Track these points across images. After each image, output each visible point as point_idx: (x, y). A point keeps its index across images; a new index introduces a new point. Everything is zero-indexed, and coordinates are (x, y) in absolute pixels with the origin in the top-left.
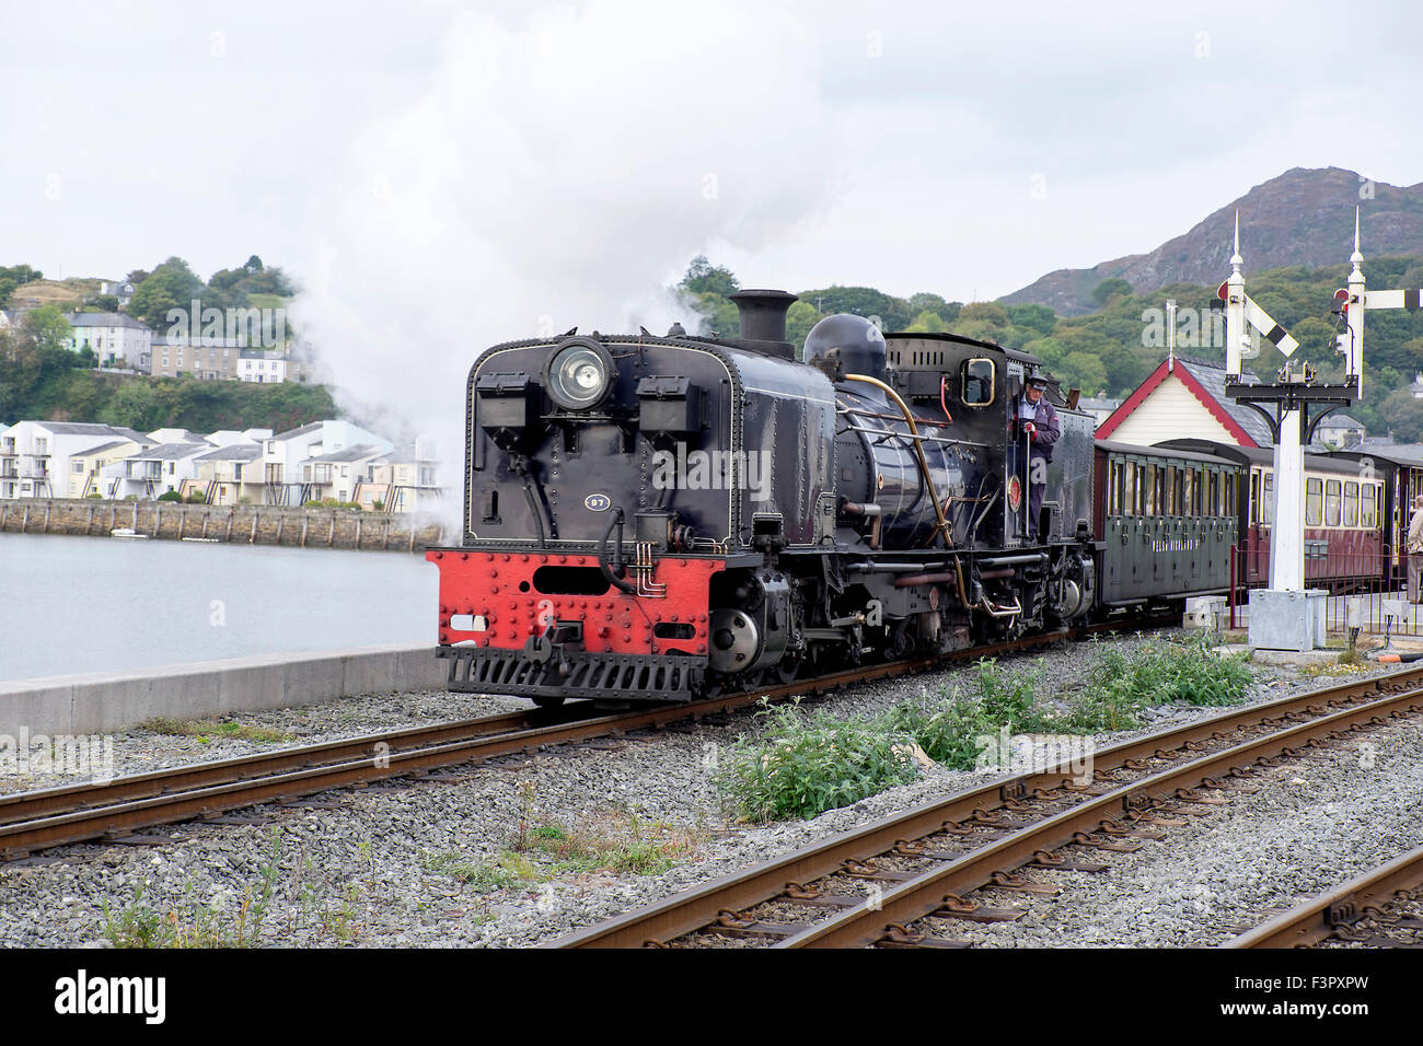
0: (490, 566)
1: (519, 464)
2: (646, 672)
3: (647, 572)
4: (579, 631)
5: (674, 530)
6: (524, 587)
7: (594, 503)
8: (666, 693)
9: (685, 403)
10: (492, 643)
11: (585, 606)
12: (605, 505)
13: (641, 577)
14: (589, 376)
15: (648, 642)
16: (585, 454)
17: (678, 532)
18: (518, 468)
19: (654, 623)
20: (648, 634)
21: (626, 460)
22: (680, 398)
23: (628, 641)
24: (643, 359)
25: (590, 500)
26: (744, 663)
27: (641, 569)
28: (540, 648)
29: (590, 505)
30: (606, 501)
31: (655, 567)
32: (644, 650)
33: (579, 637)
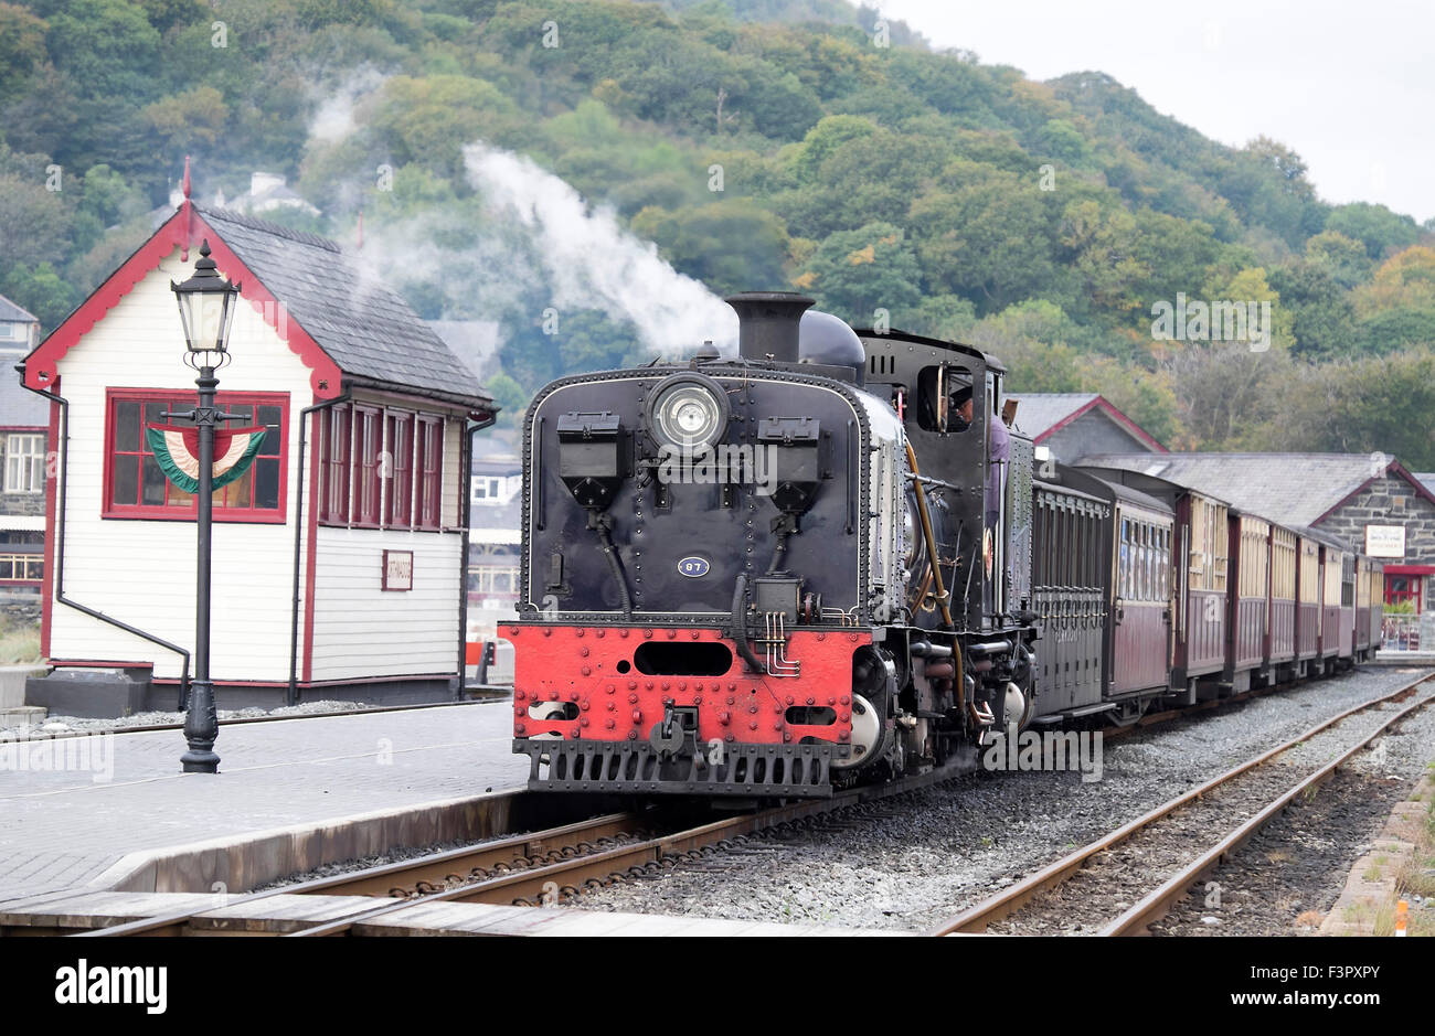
0: (580, 643)
1: (601, 522)
2: (779, 764)
3: (778, 647)
4: (695, 719)
5: (803, 599)
6: (623, 667)
7: (689, 567)
8: (806, 787)
9: (815, 450)
10: (585, 734)
11: (700, 689)
12: (702, 569)
13: (772, 654)
14: (691, 417)
15: (779, 730)
16: (676, 509)
17: (808, 601)
18: (601, 526)
19: (786, 707)
20: (780, 720)
21: (729, 516)
22: (812, 444)
23: (754, 729)
24: (749, 396)
25: (684, 565)
26: (863, 756)
27: (772, 643)
28: (669, 737)
29: (684, 570)
30: (703, 565)
31: (787, 640)
32: (776, 739)
33: (695, 725)
